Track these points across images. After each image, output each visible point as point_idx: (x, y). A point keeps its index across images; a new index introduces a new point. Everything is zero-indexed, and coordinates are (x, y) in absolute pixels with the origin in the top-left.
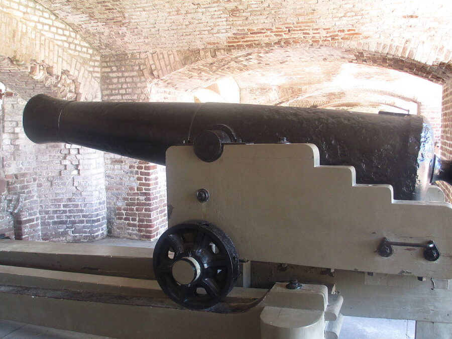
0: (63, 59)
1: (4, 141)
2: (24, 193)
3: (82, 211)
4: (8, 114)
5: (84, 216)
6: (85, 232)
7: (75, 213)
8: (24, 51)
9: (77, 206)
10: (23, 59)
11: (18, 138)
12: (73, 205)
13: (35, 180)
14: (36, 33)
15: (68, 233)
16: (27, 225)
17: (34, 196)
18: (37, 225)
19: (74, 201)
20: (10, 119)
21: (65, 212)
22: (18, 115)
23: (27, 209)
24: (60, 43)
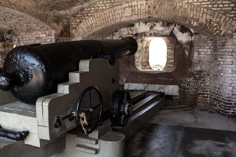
0: (207, 14)
1: (195, 55)
2: (200, 80)
3: (222, 96)
4: (196, 43)
5: (223, 99)
6: (222, 108)
7: (220, 96)
8: (180, 15)
9: (220, 92)
10: (179, 18)
11: (200, 54)
12: (219, 91)
13: (208, 75)
14: (188, 5)
15: (217, 106)
16: (201, 95)
17: (207, 83)
18: (207, 97)
19: (220, 90)
20: (196, 45)
21: (217, 94)
22: (201, 43)
23: (202, 88)
24: (205, 6)
